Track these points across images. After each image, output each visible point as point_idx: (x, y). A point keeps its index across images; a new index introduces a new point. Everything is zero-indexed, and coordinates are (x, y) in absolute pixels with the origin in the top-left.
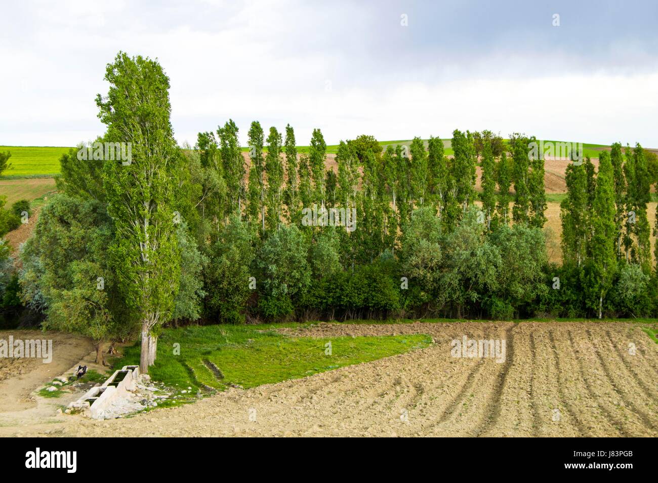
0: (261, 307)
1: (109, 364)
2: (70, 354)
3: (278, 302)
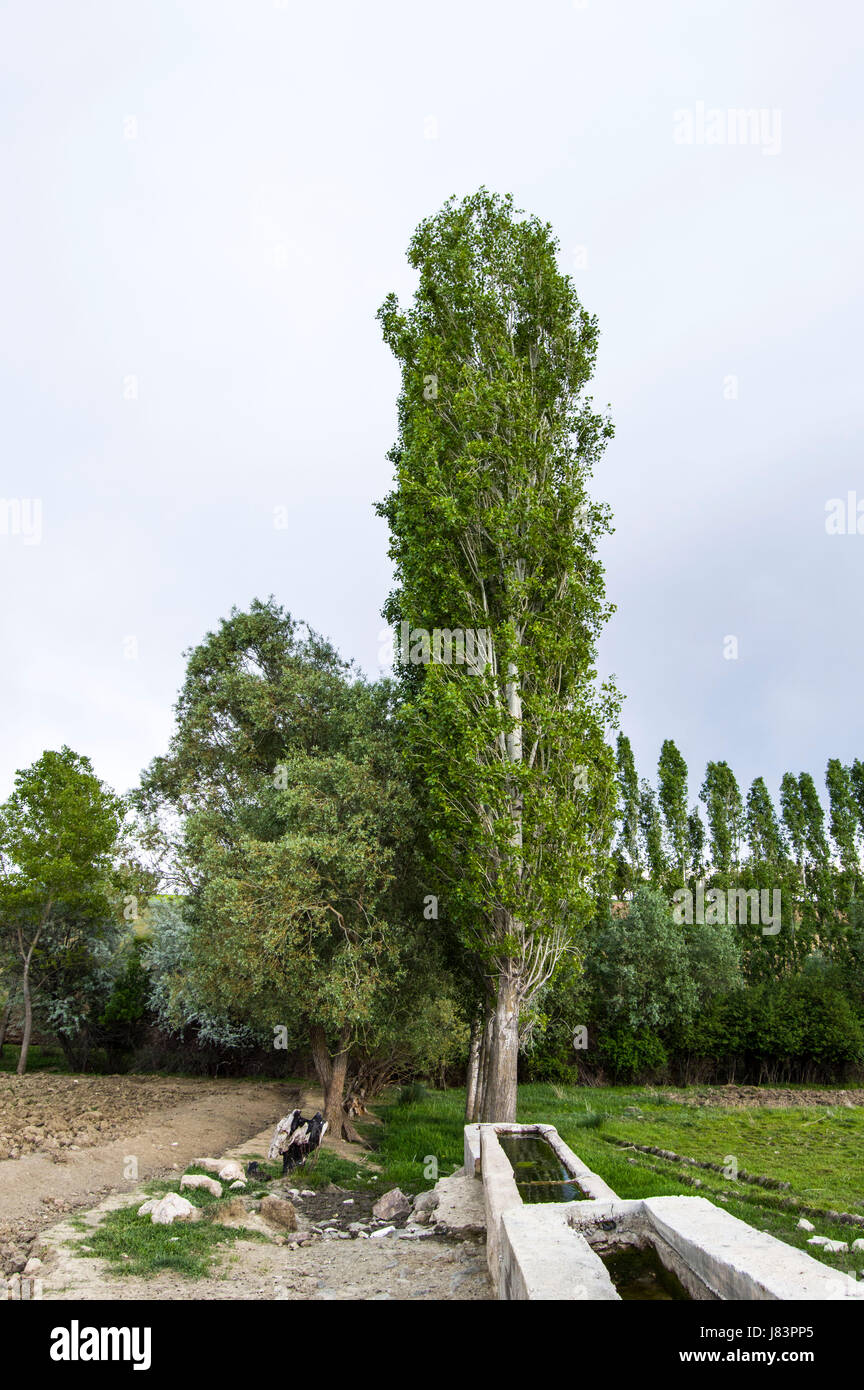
0: (605, 1051)
1: (360, 1138)
2: (242, 1110)
3: (639, 1042)
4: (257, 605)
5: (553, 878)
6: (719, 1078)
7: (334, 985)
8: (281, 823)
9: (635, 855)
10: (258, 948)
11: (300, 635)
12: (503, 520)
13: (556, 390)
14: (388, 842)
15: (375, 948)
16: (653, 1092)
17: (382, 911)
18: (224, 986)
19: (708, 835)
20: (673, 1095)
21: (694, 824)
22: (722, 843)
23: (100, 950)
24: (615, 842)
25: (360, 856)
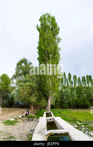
0: (62, 105)
1: (35, 114)
3: (66, 104)
4: (24, 58)
5: (54, 87)
6: (74, 108)
7: (32, 98)
8: (26, 81)
9: (66, 85)
10: (24, 94)
11: (28, 61)
12: (49, 49)
13: (55, 35)
14: (37, 83)
15: (36, 94)
16: (67, 110)
17: (37, 90)
18: (20, 98)
19: (73, 83)
20: (69, 110)
21: (72, 82)
22: (75, 83)
23: (9, 95)
24: (63, 84)
25: (34, 85)
